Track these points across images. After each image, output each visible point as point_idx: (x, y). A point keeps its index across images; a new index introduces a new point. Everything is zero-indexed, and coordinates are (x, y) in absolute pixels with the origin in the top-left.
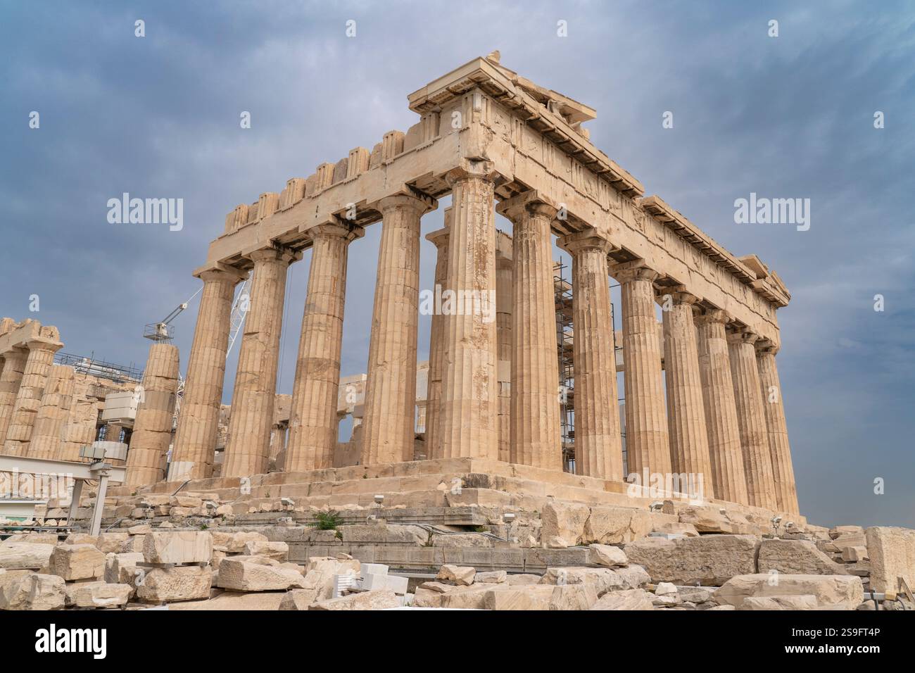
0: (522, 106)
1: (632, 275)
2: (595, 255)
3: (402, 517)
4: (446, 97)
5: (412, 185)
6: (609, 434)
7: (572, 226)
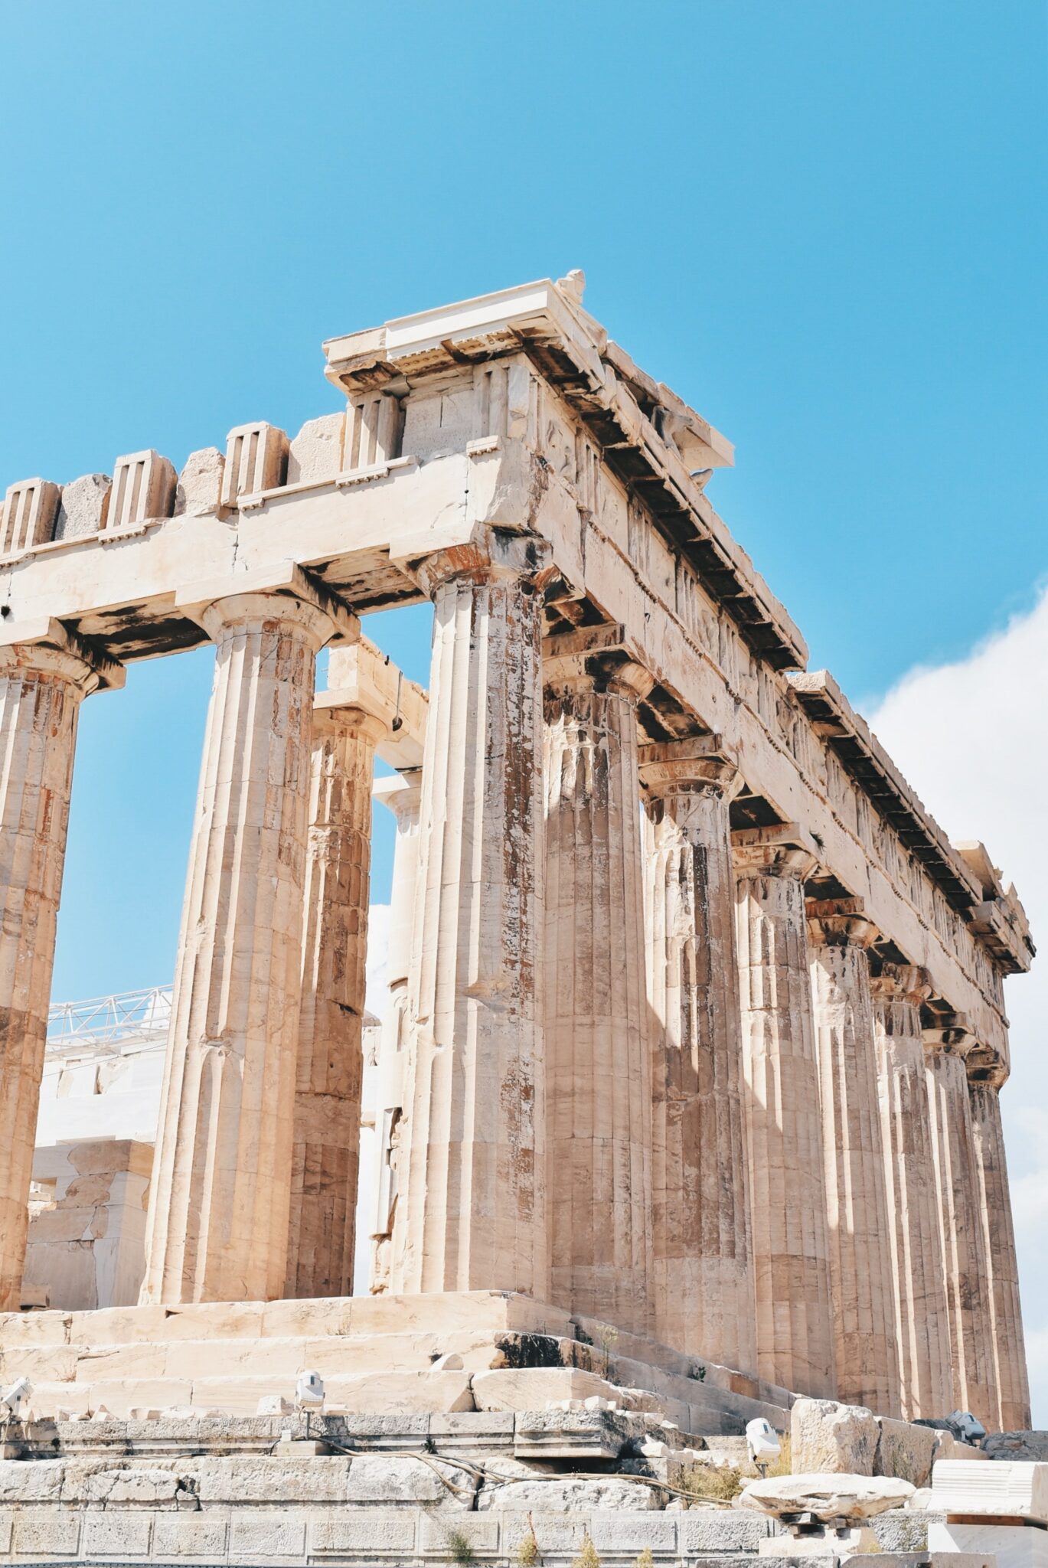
0: (611, 414)
1: (761, 861)
2: (708, 804)
3: (378, 1437)
4: (433, 361)
5: (315, 572)
6: (733, 1255)
7: (665, 724)
